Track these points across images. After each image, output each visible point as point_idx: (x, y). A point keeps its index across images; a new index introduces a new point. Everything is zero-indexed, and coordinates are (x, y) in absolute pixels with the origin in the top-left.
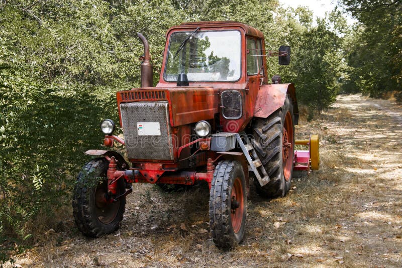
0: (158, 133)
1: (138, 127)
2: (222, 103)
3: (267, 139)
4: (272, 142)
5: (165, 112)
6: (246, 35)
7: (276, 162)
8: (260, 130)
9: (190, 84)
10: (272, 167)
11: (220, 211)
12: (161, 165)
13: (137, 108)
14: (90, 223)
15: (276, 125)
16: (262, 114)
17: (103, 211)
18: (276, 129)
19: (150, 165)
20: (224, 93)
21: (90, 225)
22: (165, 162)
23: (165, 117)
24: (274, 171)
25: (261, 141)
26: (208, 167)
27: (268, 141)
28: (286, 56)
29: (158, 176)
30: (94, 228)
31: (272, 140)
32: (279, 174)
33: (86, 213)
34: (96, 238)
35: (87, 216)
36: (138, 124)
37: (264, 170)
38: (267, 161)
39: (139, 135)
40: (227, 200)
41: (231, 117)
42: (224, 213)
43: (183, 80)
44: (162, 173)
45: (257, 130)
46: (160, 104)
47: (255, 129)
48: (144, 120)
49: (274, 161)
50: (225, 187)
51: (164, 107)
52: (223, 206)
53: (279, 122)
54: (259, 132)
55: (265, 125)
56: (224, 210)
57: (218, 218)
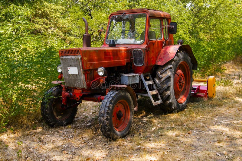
0: (77, 73)
1: (68, 70)
2: (133, 57)
3: (162, 78)
4: (165, 80)
5: (79, 62)
6: (149, 17)
7: (168, 92)
8: (159, 73)
9: (116, 45)
10: (166, 95)
11: (104, 118)
12: (81, 91)
13: (67, 59)
14: (48, 119)
15: (169, 70)
16: (160, 63)
17: (62, 113)
18: (168, 72)
19: (76, 90)
20: (134, 51)
21: (49, 120)
22: (83, 89)
23: (80, 64)
24: (166, 97)
25: (160, 79)
26: (106, 93)
27: (163, 79)
28: (172, 28)
29: (80, 96)
30: (51, 122)
31: (165, 78)
32: (170, 99)
33: (47, 114)
34: (54, 127)
35: (47, 116)
36: (68, 68)
37: (159, 96)
38: (162, 91)
39: (69, 74)
40: (107, 112)
41: (138, 64)
42: (105, 120)
43: (112, 43)
44: (81, 95)
45: (158, 73)
46: (77, 57)
47: (157, 72)
48: (71, 66)
49: (167, 91)
50: (108, 105)
51: (78, 59)
52: (105, 116)
53: (171, 68)
54: (159, 74)
55: (162, 69)
56: (105, 118)
57: (102, 122)
